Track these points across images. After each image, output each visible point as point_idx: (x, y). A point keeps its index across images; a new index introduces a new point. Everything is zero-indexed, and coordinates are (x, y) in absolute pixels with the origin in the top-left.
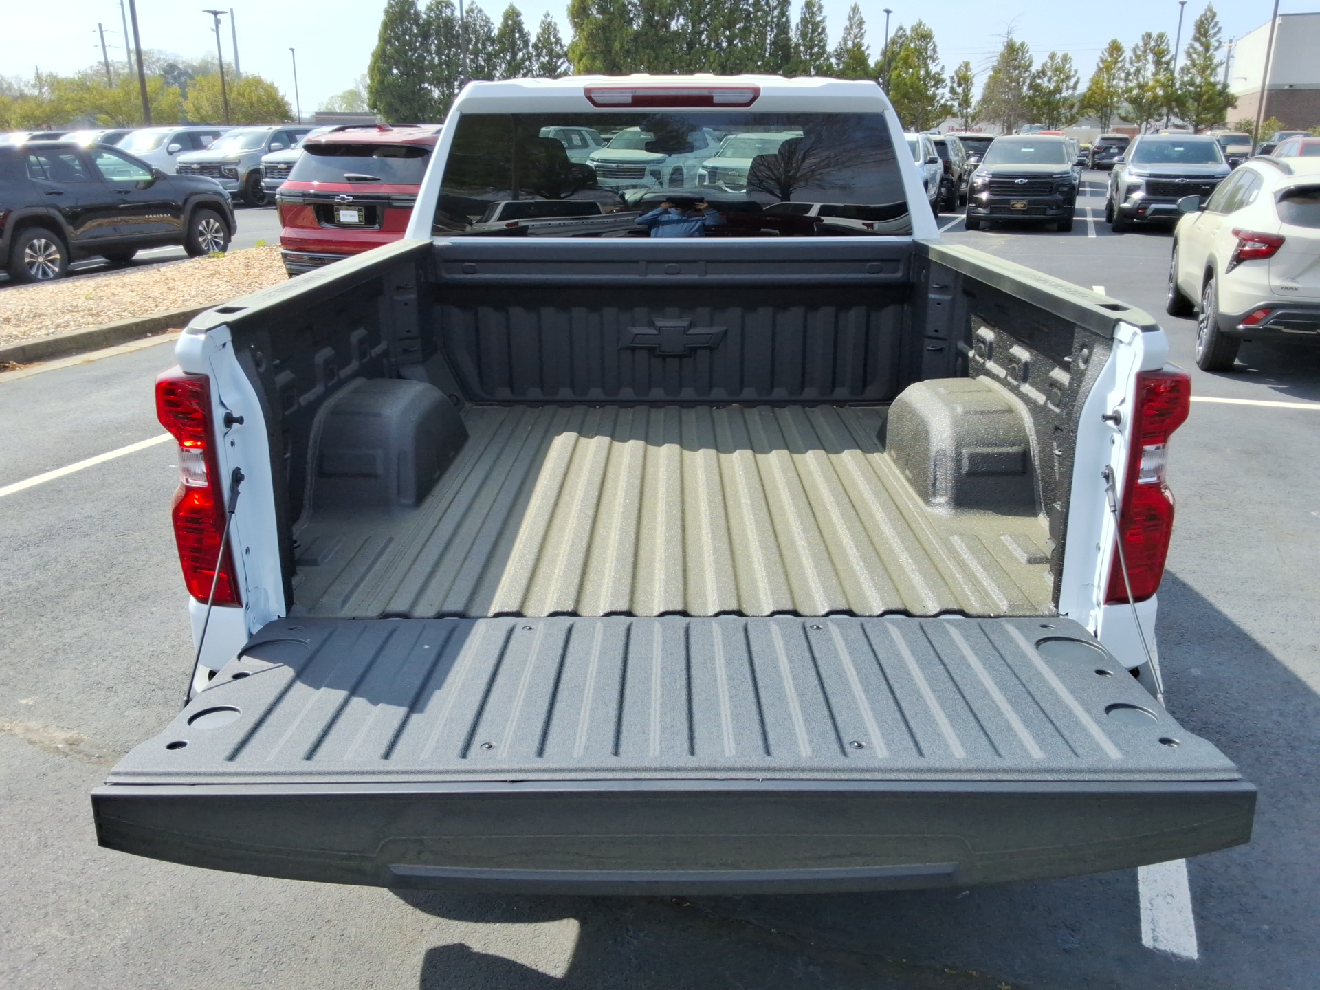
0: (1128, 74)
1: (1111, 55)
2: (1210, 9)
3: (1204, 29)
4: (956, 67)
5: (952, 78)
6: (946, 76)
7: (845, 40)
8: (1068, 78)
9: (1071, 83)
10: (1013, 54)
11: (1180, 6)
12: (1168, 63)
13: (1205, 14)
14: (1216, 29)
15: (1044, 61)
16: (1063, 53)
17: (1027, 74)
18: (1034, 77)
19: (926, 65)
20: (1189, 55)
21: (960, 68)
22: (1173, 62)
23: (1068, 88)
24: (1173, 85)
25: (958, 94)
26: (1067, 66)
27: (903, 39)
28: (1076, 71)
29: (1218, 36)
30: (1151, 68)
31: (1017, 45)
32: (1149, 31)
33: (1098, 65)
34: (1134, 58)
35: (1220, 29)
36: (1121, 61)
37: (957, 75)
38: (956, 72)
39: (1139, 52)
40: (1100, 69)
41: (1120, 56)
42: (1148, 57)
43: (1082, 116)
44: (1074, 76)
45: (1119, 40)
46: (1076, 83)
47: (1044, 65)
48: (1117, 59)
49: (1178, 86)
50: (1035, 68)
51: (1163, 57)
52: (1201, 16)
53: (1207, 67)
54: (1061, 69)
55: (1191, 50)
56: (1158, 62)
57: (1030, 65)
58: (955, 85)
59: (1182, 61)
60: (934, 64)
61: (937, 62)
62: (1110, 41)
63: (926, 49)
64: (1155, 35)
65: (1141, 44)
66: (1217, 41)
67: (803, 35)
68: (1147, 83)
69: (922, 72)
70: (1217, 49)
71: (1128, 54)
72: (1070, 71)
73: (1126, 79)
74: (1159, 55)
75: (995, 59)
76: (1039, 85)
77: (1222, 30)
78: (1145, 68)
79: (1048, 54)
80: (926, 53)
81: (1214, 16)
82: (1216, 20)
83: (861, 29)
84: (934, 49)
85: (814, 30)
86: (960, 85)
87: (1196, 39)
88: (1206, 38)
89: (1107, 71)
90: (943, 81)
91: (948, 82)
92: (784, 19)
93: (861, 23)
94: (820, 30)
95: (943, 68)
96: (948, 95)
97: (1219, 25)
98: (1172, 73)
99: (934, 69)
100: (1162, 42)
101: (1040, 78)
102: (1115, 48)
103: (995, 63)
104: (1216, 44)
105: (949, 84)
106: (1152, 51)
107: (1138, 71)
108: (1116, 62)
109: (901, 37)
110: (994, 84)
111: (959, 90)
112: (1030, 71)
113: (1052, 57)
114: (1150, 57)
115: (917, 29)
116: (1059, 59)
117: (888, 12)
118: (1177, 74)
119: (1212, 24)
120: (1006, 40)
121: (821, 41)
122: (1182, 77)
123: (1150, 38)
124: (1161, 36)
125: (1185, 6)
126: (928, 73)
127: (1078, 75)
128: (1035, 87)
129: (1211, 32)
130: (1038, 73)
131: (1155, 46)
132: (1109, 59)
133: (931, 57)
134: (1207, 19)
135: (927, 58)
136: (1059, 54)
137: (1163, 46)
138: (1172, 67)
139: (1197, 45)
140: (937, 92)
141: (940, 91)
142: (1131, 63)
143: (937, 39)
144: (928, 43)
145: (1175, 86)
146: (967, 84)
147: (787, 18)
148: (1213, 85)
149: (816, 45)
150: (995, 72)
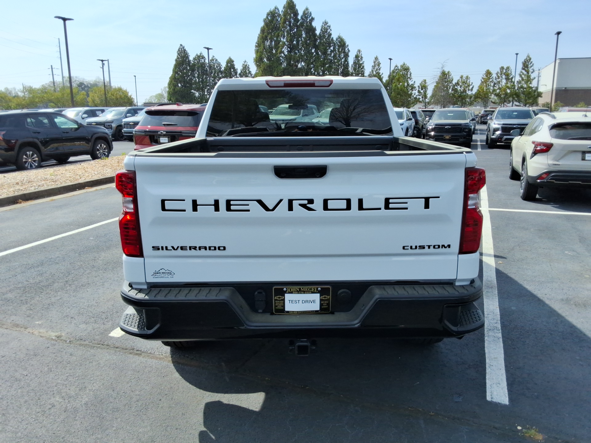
0: (495, 84)
1: (487, 76)
2: (528, 56)
3: (526, 65)
4: (420, 82)
5: (419, 86)
6: (416, 85)
7: (372, 71)
8: (469, 86)
9: (471, 87)
10: (445, 77)
11: (516, 55)
12: (511, 79)
13: (527, 59)
14: (532, 65)
15: (458, 79)
16: (466, 75)
17: (451, 84)
18: (454, 86)
19: (407, 81)
20: (521, 76)
21: (422, 82)
22: (514, 78)
23: (469, 90)
24: (514, 88)
25: (422, 93)
26: (468, 81)
27: (398, 71)
28: (472, 83)
29: (532, 68)
30: (504, 81)
31: (446, 72)
32: (503, 66)
33: (481, 80)
34: (497, 77)
35: (533, 64)
36: (491, 79)
37: (421, 85)
38: (420, 84)
39: (499, 75)
40: (482, 82)
41: (491, 76)
42: (503, 77)
43: (476, 102)
44: (471, 85)
45: (490, 70)
46: (473, 87)
47: (458, 80)
49: (516, 88)
50: (454, 82)
51: (509, 76)
52: (525, 60)
53: (529, 80)
54: (465, 82)
55: (521, 74)
56: (507, 79)
57: (452, 81)
58: (420, 89)
59: (517, 78)
60: (411, 81)
61: (412, 80)
62: (486, 70)
63: (407, 74)
64: (505, 67)
65: (499, 72)
66: (532, 69)
67: (354, 69)
68: (503, 88)
69: (406, 84)
70: (532, 73)
71: (494, 75)
72: (469, 83)
73: (494, 86)
74: (507, 76)
75: (437, 78)
76: (456, 89)
77: (534, 65)
78: (502, 81)
79: (460, 76)
80: (407, 76)
81: (530, 59)
82: (531, 61)
83: (379, 66)
84: (410, 74)
85: (359, 68)
86: (422, 89)
87: (523, 69)
88: (528, 68)
89: (485, 83)
90: (415, 87)
91: (417, 88)
92: (346, 63)
93: (379, 64)
94: (362, 67)
95: (415, 82)
96: (417, 94)
97: (533, 63)
98: (514, 83)
99: (411, 82)
100: (508, 71)
101: (457, 86)
102: (488, 73)
103: (437, 80)
104: (532, 71)
105: (418, 89)
106: (504, 74)
107: (499, 82)
108: (489, 79)
109: (396, 70)
110: (437, 89)
111: (422, 91)
112: (452, 83)
113: (462, 77)
114: (504, 77)
115: (403, 66)
116: (465, 78)
117: (390, 59)
118: (515, 84)
119: (530, 63)
120: (441, 70)
121: (362, 71)
122: (518, 85)
123: (503, 69)
124: (508, 68)
125: (518, 55)
126: (408, 85)
127: (473, 85)
128: (455, 90)
129: (530, 66)
130: (456, 84)
131: (506, 72)
132: (486, 78)
133: (409, 78)
134: (527, 61)
135: (407, 78)
136: (465, 76)
138: (513, 80)
139: (524, 71)
140: (412, 92)
141: (414, 92)
142: (496, 79)
143: (411, 70)
144: (408, 72)
145: (515, 89)
146: (425, 89)
147: (348, 62)
148: (532, 88)
149: (360, 73)
150: (437, 84)
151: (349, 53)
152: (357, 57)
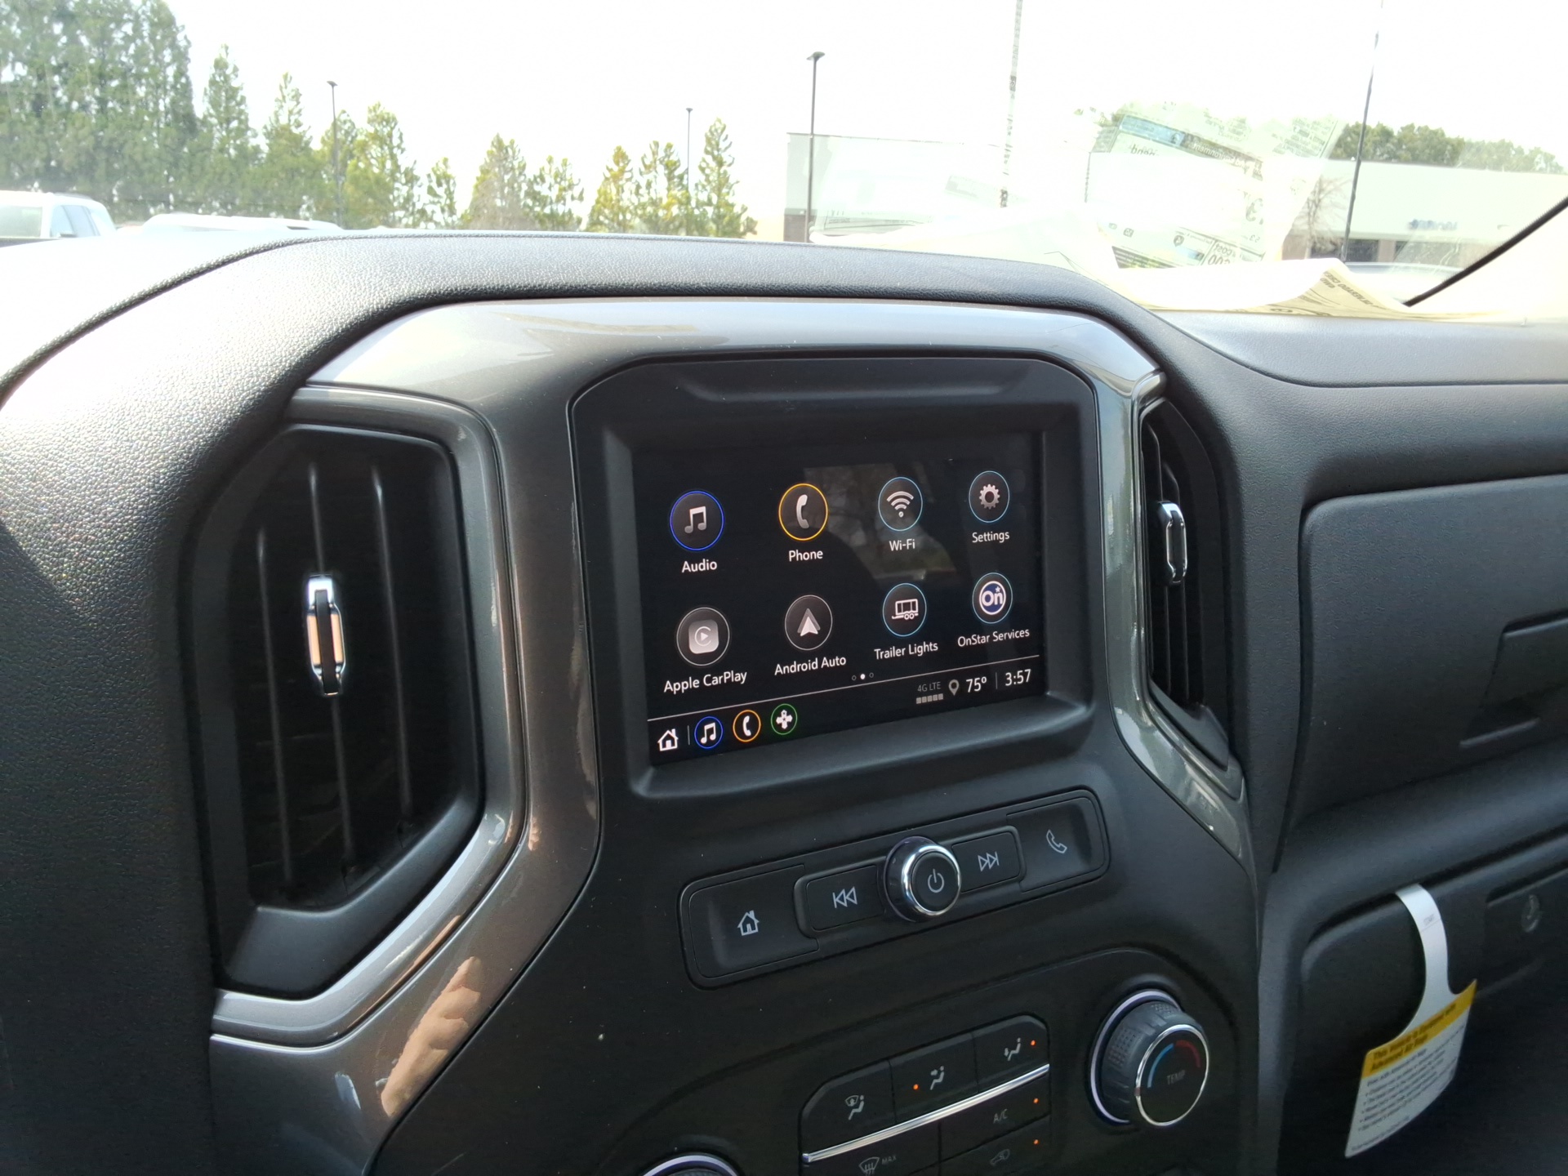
0: (638, 187)
1: (617, 163)
2: (719, 120)
3: (713, 144)
4: (432, 163)
5: (429, 176)
6: (422, 171)
7: (276, 114)
8: (571, 186)
9: (576, 192)
10: (501, 152)
11: (687, 112)
12: (681, 177)
13: (714, 125)
14: (727, 143)
15: (541, 165)
16: (563, 156)
17: (522, 178)
18: (531, 184)
19: (393, 157)
20: (702, 170)
21: (437, 164)
22: (686, 176)
23: (572, 198)
25: (439, 196)
26: (568, 173)
27: (348, 124)
28: (580, 179)
29: (730, 151)
30: (663, 181)
31: (506, 143)
32: (656, 139)
33: (604, 174)
34: (642, 169)
35: (731, 142)
36: (629, 171)
37: (435, 173)
38: (433, 169)
39: (648, 162)
40: (607, 179)
41: (627, 164)
42: (658, 170)
44: (577, 185)
45: (625, 148)
46: (583, 192)
47: (542, 169)
48: (624, 167)
49: (693, 203)
50: (530, 173)
51: (675, 169)
52: (711, 127)
53: (722, 184)
54: (562, 176)
55: (703, 164)
56: (670, 178)
57: (524, 168)
58: (434, 185)
59: (695, 177)
60: (403, 156)
61: (406, 153)
62: (615, 148)
63: (390, 136)
64: (663, 144)
65: (649, 153)
66: (730, 156)
67: (215, 103)
68: (661, 199)
69: (389, 165)
70: (730, 165)
71: (635, 164)
72: (573, 179)
73: (637, 193)
74: (671, 167)
76: (538, 193)
77: (734, 145)
78: (656, 182)
79: (545, 157)
80: (392, 141)
81: (724, 127)
82: (726, 132)
83: (298, 103)
84: (401, 138)
85: (230, 98)
86: (440, 185)
87: (707, 153)
88: (718, 151)
89: (615, 181)
90: (417, 179)
91: (425, 180)
92: (183, 80)
93: (297, 97)
94: (238, 99)
95: (415, 162)
96: (425, 197)
97: (730, 139)
98: (686, 188)
99: (403, 161)
100: (671, 153)
101: (538, 184)
102: (620, 156)
103: (483, 163)
104: (729, 160)
105: (427, 184)
106: (661, 162)
107: (649, 184)
108: (622, 171)
109: (345, 122)
110: (484, 186)
111: (440, 191)
112: (525, 175)
113: (550, 161)
114: (661, 168)
115: (374, 110)
116: (559, 164)
117: (333, 84)
118: (692, 191)
119: (723, 137)
120: (492, 135)
121: (241, 112)
122: (697, 195)
123: (658, 147)
124: (669, 146)
125: (691, 112)
126: (397, 167)
127: (582, 183)
128: (533, 195)
129: (722, 145)
130: (535, 178)
131: (664, 158)
132: (615, 168)
133: (398, 147)
134: (716, 130)
135: (393, 148)
136: (558, 159)
137: (673, 158)
138: (685, 182)
139: (709, 158)
140: (411, 192)
141: (415, 191)
142: (641, 174)
143: (403, 125)
144: (392, 129)
145: (690, 204)
146: (448, 182)
147: (187, 78)
148: (733, 206)
149: (234, 119)
150: (482, 171)
151: (190, 50)
152: (220, 65)
